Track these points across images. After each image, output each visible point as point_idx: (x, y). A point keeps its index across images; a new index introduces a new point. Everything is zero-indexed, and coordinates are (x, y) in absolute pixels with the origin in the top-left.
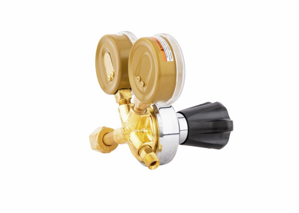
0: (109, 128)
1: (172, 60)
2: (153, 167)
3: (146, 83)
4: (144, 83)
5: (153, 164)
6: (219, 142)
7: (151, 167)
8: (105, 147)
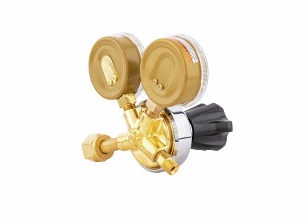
0: (105, 135)
1: (197, 61)
3: (165, 87)
4: (163, 85)
5: (173, 169)
6: (219, 143)
7: (171, 172)
8: (103, 155)
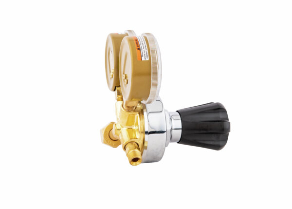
1: (148, 59)
2: (134, 163)
5: (135, 160)
7: (132, 163)
8: (111, 141)
